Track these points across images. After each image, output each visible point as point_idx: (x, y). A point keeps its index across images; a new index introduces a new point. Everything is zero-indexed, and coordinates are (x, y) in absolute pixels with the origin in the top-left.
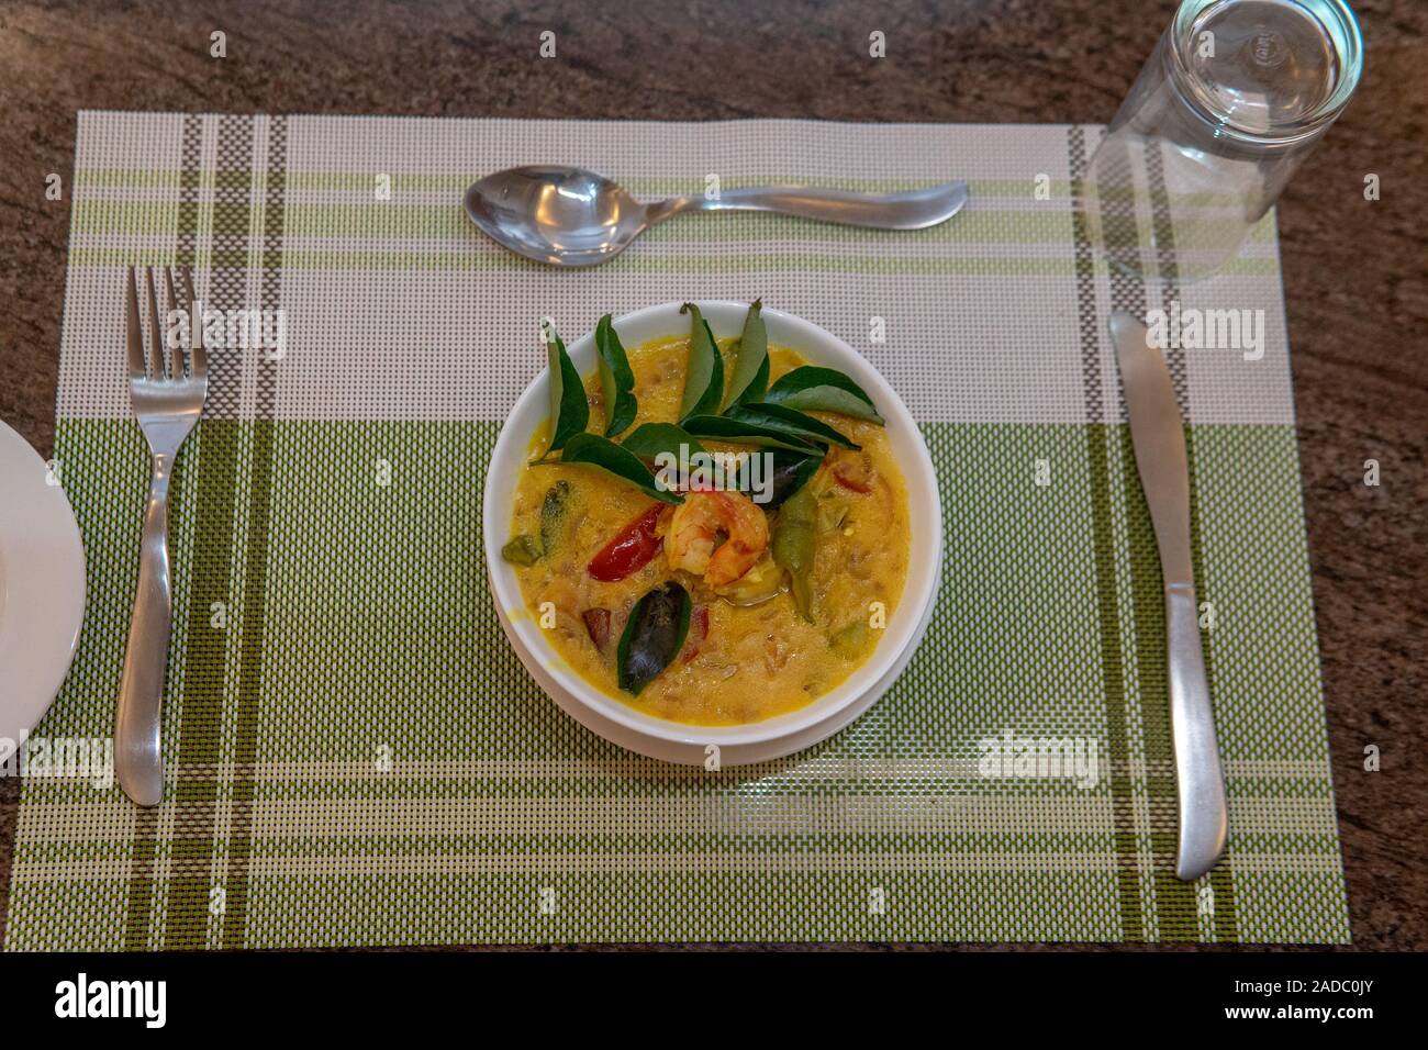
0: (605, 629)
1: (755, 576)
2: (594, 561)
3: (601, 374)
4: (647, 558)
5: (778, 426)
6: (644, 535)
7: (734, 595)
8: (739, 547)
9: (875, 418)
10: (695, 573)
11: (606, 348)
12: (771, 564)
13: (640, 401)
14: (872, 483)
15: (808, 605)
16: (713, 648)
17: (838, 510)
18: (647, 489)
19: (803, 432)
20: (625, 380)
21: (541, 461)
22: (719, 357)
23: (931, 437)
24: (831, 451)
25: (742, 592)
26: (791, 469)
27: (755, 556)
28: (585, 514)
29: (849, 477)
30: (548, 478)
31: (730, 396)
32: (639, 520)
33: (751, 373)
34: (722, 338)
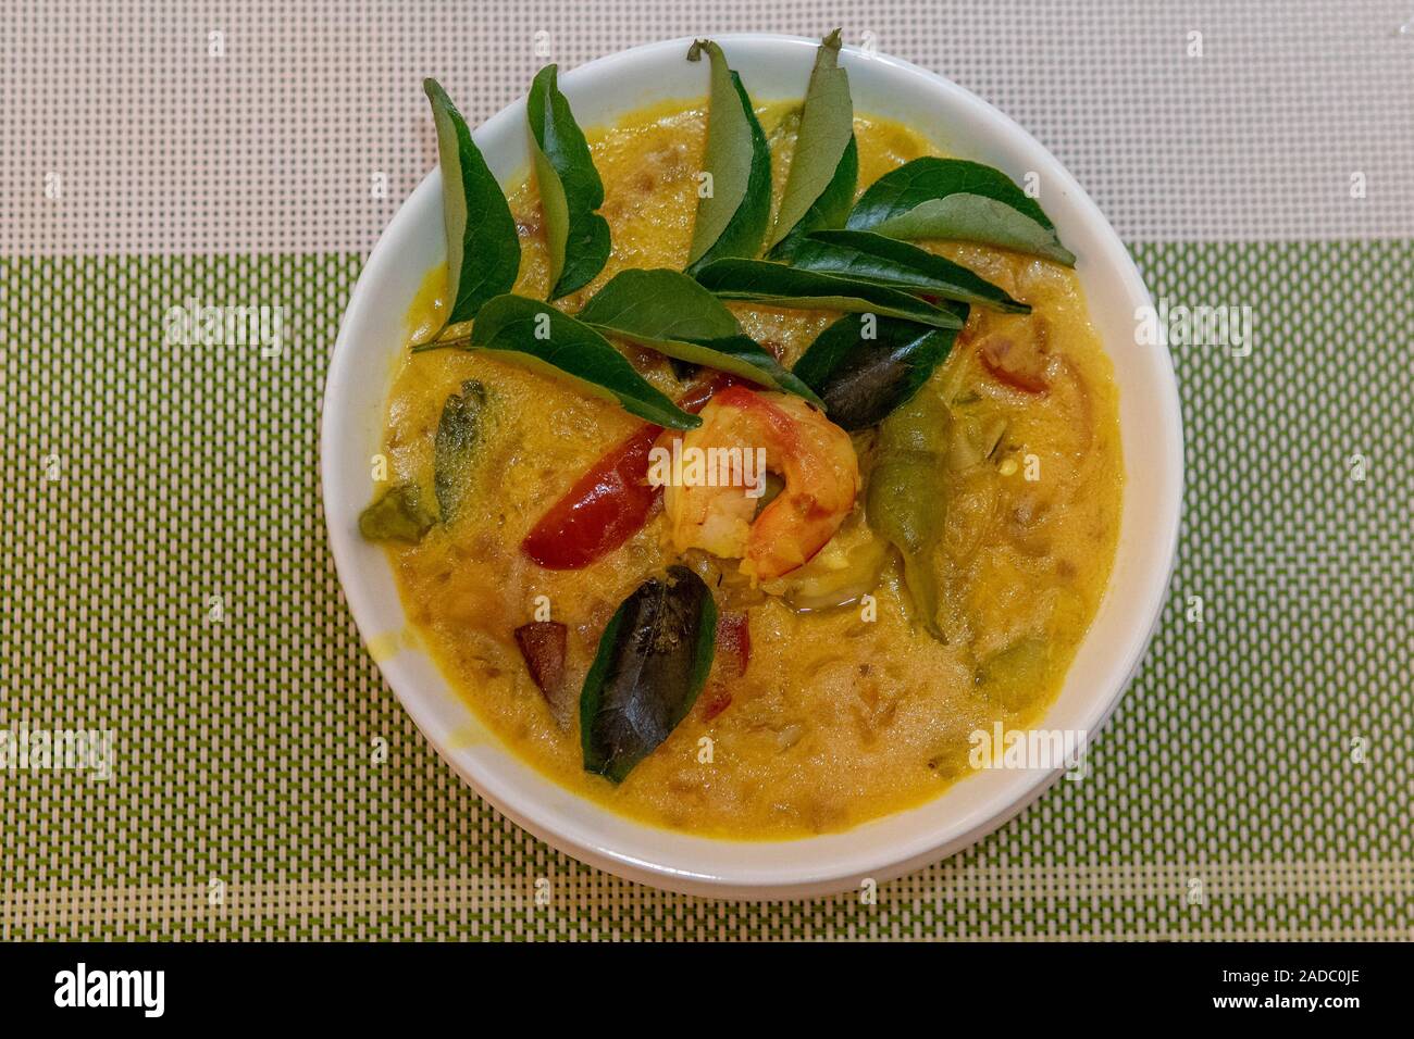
0: (556, 660)
1: (835, 557)
2: (536, 532)
3: (539, 181)
4: (637, 522)
5: (873, 271)
6: (627, 480)
7: (796, 591)
8: (804, 506)
9: (1056, 252)
10: (724, 554)
11: (549, 129)
12: (864, 535)
13: (617, 227)
14: (1053, 370)
15: (934, 609)
16: (759, 691)
17: (988, 427)
18: (630, 399)
19: (922, 281)
20: (585, 191)
21: (434, 344)
22: (763, 142)
23: (1154, 268)
24: (975, 315)
25: (812, 586)
26: (902, 352)
27: (835, 521)
28: (515, 444)
29: (1009, 364)
30: (448, 373)
31: (783, 216)
32: (619, 453)
33: (822, 174)
34: (769, 103)
